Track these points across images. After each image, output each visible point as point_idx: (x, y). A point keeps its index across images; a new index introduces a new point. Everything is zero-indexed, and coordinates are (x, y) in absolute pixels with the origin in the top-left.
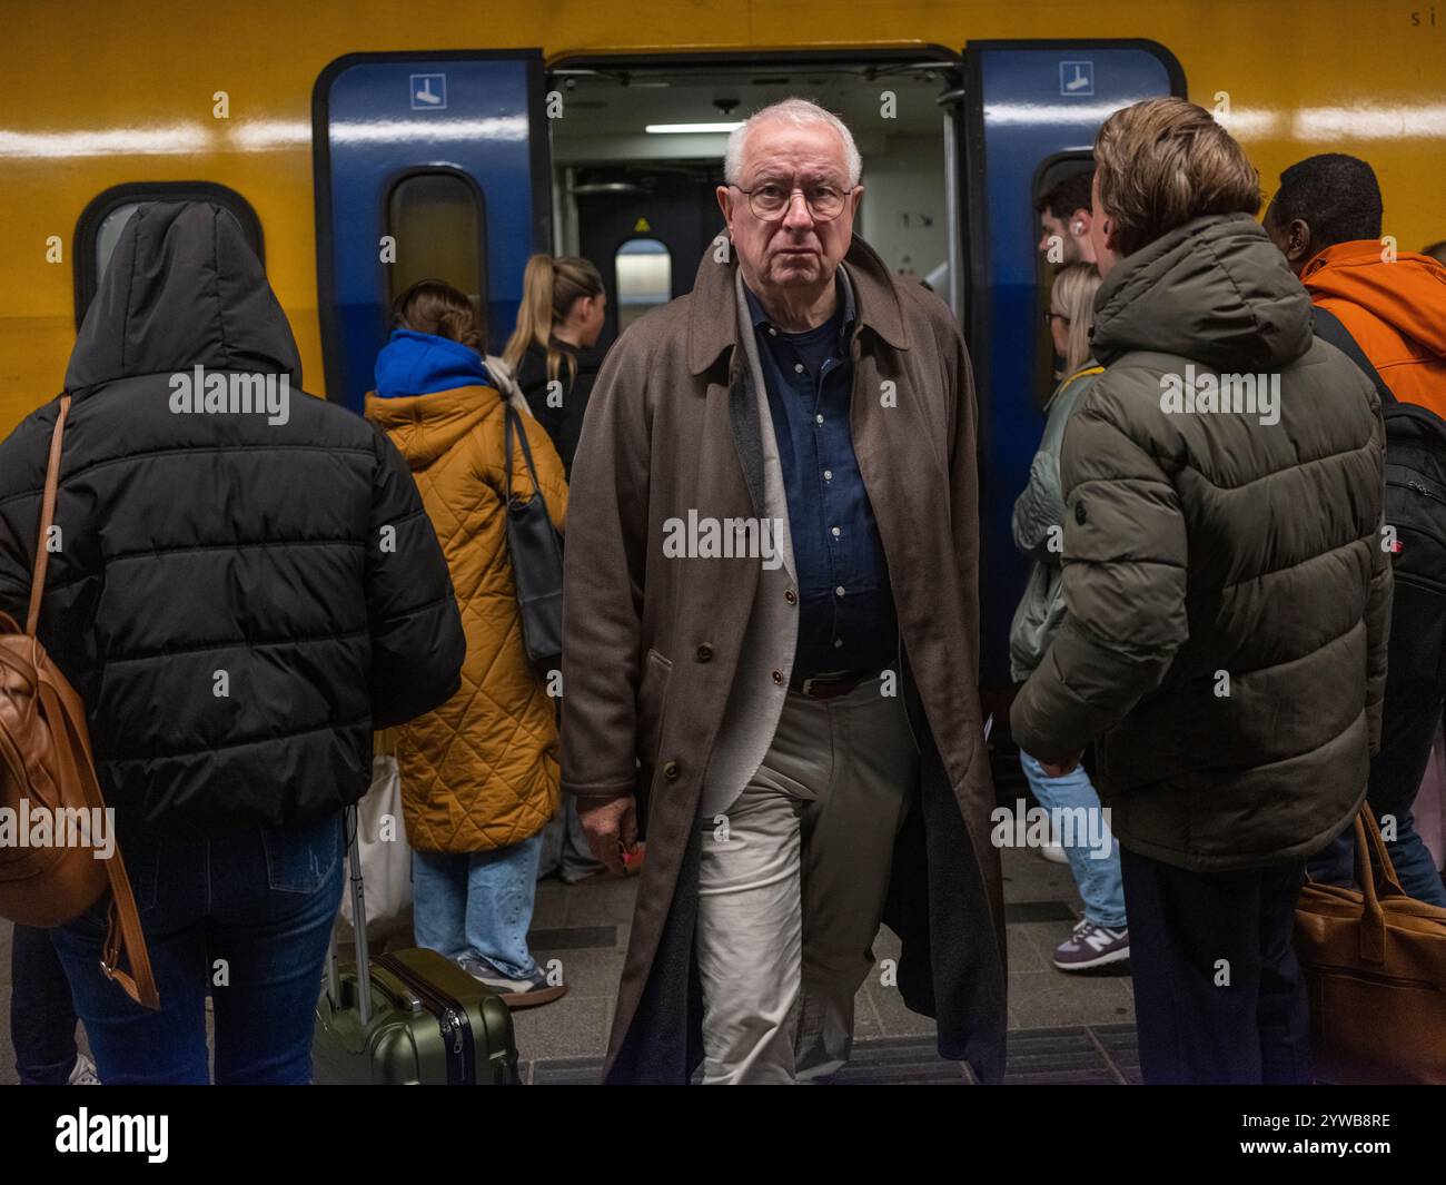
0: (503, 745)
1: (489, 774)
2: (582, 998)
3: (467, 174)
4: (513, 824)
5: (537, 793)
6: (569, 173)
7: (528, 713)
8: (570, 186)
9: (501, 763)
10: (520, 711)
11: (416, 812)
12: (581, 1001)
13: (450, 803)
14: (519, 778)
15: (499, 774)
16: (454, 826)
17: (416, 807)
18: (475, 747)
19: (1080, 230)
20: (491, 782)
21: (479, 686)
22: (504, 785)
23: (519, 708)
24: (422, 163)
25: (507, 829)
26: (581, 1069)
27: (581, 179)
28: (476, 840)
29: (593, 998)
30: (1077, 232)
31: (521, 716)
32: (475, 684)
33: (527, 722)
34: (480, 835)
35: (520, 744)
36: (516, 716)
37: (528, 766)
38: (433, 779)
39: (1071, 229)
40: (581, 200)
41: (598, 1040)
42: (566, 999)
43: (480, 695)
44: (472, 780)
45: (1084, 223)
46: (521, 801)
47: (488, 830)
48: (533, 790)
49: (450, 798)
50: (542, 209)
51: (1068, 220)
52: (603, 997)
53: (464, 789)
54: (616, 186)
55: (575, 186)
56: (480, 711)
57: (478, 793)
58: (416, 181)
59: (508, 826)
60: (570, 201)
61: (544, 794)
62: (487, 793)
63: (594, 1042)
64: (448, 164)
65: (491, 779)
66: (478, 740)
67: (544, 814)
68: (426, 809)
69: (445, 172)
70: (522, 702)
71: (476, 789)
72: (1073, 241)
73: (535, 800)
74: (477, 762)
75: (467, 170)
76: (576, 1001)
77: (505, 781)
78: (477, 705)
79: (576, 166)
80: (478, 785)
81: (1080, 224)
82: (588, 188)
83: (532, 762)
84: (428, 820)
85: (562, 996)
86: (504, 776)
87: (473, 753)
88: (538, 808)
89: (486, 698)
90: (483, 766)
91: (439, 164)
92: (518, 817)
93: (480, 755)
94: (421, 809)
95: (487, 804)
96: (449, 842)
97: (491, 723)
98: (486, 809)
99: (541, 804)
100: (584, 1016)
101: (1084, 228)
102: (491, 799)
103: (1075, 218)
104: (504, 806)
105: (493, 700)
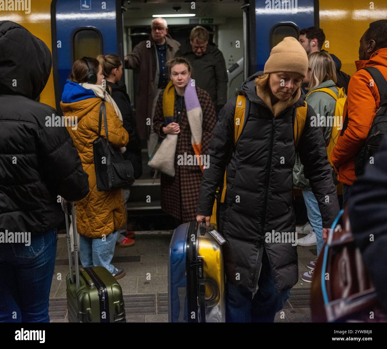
0: (99, 208)
1: (95, 216)
2: (130, 277)
3: (98, 30)
4: (101, 232)
5: (110, 223)
6: (129, 30)
7: (107, 199)
8: (129, 33)
9: (99, 213)
10: (105, 198)
11: (79, 222)
12: (129, 278)
13: (86, 222)
14: (104, 218)
15: (98, 216)
16: (86, 228)
17: (79, 220)
18: (92, 207)
19: (313, 44)
20: (96, 218)
21: (92, 190)
22: (99, 220)
23: (104, 197)
24: (83, 26)
25: (99, 233)
26: (129, 298)
27: (133, 32)
28: (91, 234)
29: (133, 277)
30: (312, 45)
31: (105, 200)
32: (91, 189)
33: (107, 202)
34: (92, 233)
35: (104, 208)
36: (103, 200)
37: (106, 215)
38: (84, 214)
39: (311, 43)
40: (132, 37)
41: (134, 289)
42: (125, 277)
43: (93, 192)
44: (91, 217)
45: (315, 43)
46: (104, 225)
47: (94, 232)
48: (108, 222)
49: (87, 220)
50: (120, 41)
51: (311, 41)
52: (136, 277)
53: (90, 219)
54: (144, 34)
55: (131, 33)
56: (93, 197)
57: (93, 220)
58: (82, 32)
59: (100, 232)
60: (130, 38)
61: (112, 223)
62: (94, 221)
63: (133, 290)
64: (91, 26)
65: (96, 217)
66: (92, 205)
67: (111, 229)
68: (82, 222)
69: (91, 29)
70: (105, 196)
71: (92, 219)
72: (310, 47)
73: (109, 225)
74: (92, 212)
75: (97, 28)
76: (128, 278)
77: (99, 219)
78: (92, 195)
79: (131, 27)
80: (93, 218)
81: (314, 43)
82: (135, 34)
83: (108, 214)
84: (81, 225)
85: (124, 276)
86: (99, 217)
87: (92, 209)
88: (110, 227)
89: (94, 194)
90: (94, 213)
91: (89, 27)
92: (103, 229)
93: (93, 210)
94: (81, 221)
95: (93, 224)
96: (85, 233)
97: (96, 201)
98: (94, 226)
99: (111, 226)
100: (130, 282)
101: (315, 44)
102: (95, 224)
103: (313, 40)
104: (99, 226)
105: (96, 194)
